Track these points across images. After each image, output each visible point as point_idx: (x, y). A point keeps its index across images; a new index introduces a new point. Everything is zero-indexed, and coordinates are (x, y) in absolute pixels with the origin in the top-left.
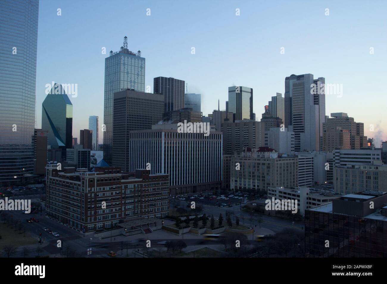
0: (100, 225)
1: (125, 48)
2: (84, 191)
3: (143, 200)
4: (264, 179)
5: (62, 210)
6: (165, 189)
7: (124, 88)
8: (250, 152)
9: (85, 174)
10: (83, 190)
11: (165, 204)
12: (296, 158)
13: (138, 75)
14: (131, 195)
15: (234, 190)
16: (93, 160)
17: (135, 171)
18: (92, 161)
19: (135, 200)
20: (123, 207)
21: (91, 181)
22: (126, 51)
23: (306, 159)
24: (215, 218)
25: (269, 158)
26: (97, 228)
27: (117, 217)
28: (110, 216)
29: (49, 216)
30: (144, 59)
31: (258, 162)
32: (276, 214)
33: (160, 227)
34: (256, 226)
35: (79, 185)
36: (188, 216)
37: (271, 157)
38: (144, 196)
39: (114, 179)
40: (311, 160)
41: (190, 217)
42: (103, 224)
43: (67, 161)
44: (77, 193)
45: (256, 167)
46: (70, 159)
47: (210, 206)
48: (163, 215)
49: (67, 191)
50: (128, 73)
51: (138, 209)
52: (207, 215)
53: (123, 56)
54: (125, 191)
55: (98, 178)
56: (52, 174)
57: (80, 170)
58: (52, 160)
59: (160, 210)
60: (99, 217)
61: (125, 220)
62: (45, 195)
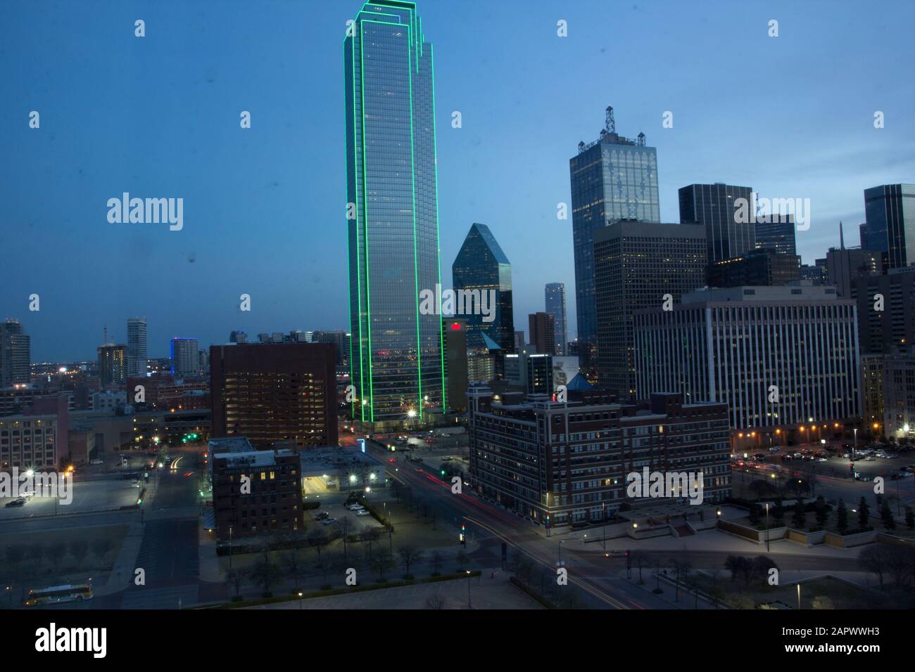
0: (581, 512)
1: (610, 132)
2: (543, 441)
3: (671, 462)
5: (503, 481)
6: (720, 436)
7: (615, 218)
9: (543, 405)
10: (542, 439)
11: (721, 470)
13: (643, 186)
14: (643, 450)
15: (897, 440)
16: (558, 376)
17: (649, 398)
18: (557, 378)
19: (652, 462)
21: (558, 420)
22: (612, 139)
24: (847, 505)
26: (574, 520)
27: (616, 496)
28: (600, 495)
30: (653, 150)
33: (713, 523)
35: (533, 429)
36: (778, 501)
38: (672, 451)
39: (606, 416)
41: (785, 503)
42: (585, 512)
43: (506, 380)
44: (531, 445)
46: (512, 375)
47: (833, 478)
48: (718, 497)
49: (509, 441)
50: (620, 185)
52: (826, 500)
53: (606, 151)
54: (630, 442)
55: (571, 414)
56: (480, 406)
57: (533, 397)
58: (478, 379)
59: (711, 484)
60: (576, 496)
61: (631, 504)
62: (467, 449)
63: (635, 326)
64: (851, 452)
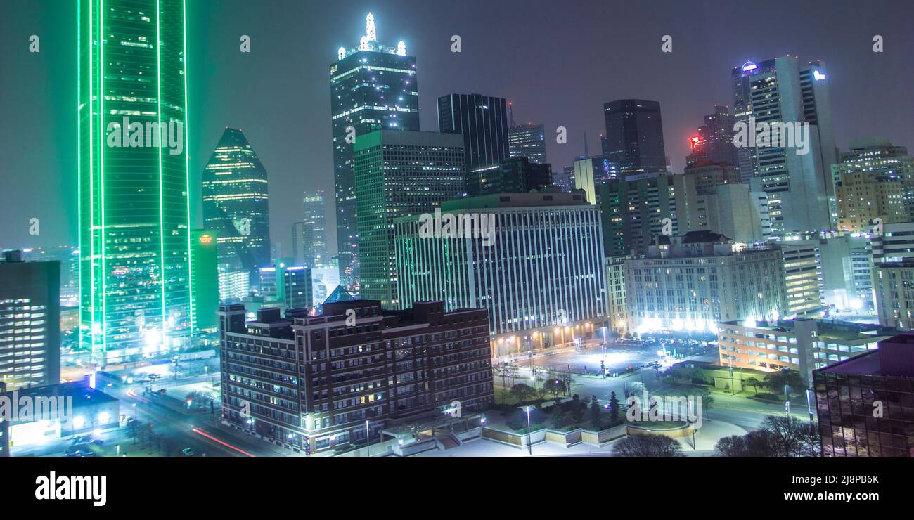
3: (436, 372)
5: (258, 406)
6: (482, 342)
8: (668, 246)
10: (301, 358)
11: (484, 377)
12: (777, 251)
15: (639, 336)
16: (318, 289)
17: (411, 306)
18: (317, 291)
20: (391, 390)
21: (318, 336)
22: (373, 47)
23: (801, 251)
24: (600, 402)
26: (337, 442)
27: (380, 413)
28: (364, 412)
29: (229, 422)
33: (478, 431)
35: (292, 347)
36: (537, 403)
39: (368, 329)
40: (813, 252)
42: (348, 432)
43: (262, 295)
44: (288, 365)
45: (685, 278)
48: (481, 404)
49: (265, 362)
50: (380, 93)
51: (425, 392)
52: (581, 398)
53: (366, 58)
54: (393, 354)
55: (331, 328)
56: (232, 326)
57: (290, 313)
59: (474, 392)
60: (339, 416)
61: (396, 420)
62: (218, 375)
63: (396, 234)
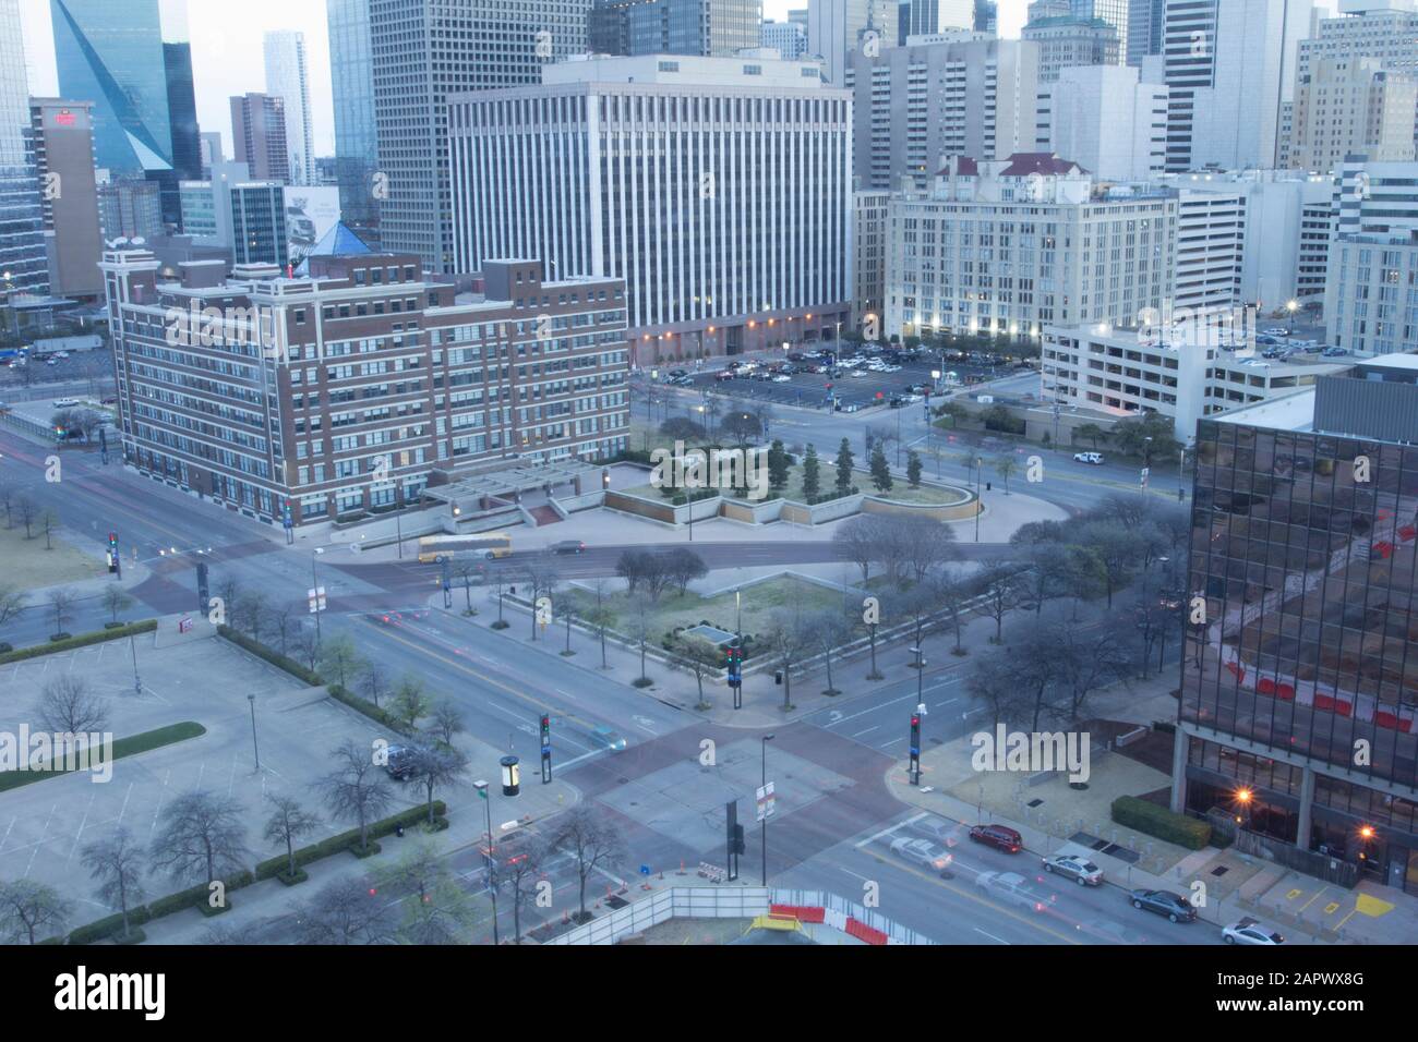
0: (352, 493)
2: (271, 358)
3: (522, 391)
4: (1028, 292)
5: (190, 441)
6: (611, 340)
8: (973, 178)
9: (268, 287)
11: (612, 402)
12: (1168, 201)
14: (469, 371)
15: (901, 339)
16: (298, 228)
17: (479, 269)
18: (295, 232)
19: (487, 391)
20: (440, 422)
21: (300, 317)
23: (1214, 203)
24: (820, 455)
25: (1053, 201)
26: (340, 508)
27: (420, 460)
28: (388, 458)
29: (138, 468)
31: (1007, 218)
32: (1074, 437)
33: (598, 496)
34: (989, 488)
37: (1064, 197)
38: (522, 371)
39: (396, 307)
40: (1236, 207)
42: (361, 492)
43: (187, 235)
44: (246, 368)
45: (996, 242)
46: (199, 224)
47: (799, 409)
48: (605, 450)
49: (199, 362)
51: (503, 427)
52: (786, 446)
54: (444, 356)
55: (325, 303)
56: (132, 292)
57: (247, 270)
58: (122, 235)
59: (594, 428)
60: (342, 463)
61: (449, 473)
63: (452, 126)
64: (830, 363)
